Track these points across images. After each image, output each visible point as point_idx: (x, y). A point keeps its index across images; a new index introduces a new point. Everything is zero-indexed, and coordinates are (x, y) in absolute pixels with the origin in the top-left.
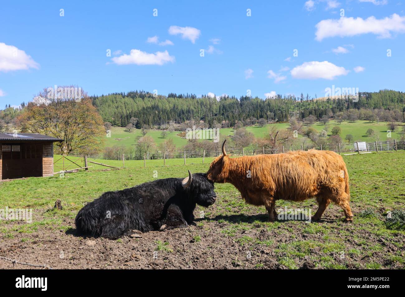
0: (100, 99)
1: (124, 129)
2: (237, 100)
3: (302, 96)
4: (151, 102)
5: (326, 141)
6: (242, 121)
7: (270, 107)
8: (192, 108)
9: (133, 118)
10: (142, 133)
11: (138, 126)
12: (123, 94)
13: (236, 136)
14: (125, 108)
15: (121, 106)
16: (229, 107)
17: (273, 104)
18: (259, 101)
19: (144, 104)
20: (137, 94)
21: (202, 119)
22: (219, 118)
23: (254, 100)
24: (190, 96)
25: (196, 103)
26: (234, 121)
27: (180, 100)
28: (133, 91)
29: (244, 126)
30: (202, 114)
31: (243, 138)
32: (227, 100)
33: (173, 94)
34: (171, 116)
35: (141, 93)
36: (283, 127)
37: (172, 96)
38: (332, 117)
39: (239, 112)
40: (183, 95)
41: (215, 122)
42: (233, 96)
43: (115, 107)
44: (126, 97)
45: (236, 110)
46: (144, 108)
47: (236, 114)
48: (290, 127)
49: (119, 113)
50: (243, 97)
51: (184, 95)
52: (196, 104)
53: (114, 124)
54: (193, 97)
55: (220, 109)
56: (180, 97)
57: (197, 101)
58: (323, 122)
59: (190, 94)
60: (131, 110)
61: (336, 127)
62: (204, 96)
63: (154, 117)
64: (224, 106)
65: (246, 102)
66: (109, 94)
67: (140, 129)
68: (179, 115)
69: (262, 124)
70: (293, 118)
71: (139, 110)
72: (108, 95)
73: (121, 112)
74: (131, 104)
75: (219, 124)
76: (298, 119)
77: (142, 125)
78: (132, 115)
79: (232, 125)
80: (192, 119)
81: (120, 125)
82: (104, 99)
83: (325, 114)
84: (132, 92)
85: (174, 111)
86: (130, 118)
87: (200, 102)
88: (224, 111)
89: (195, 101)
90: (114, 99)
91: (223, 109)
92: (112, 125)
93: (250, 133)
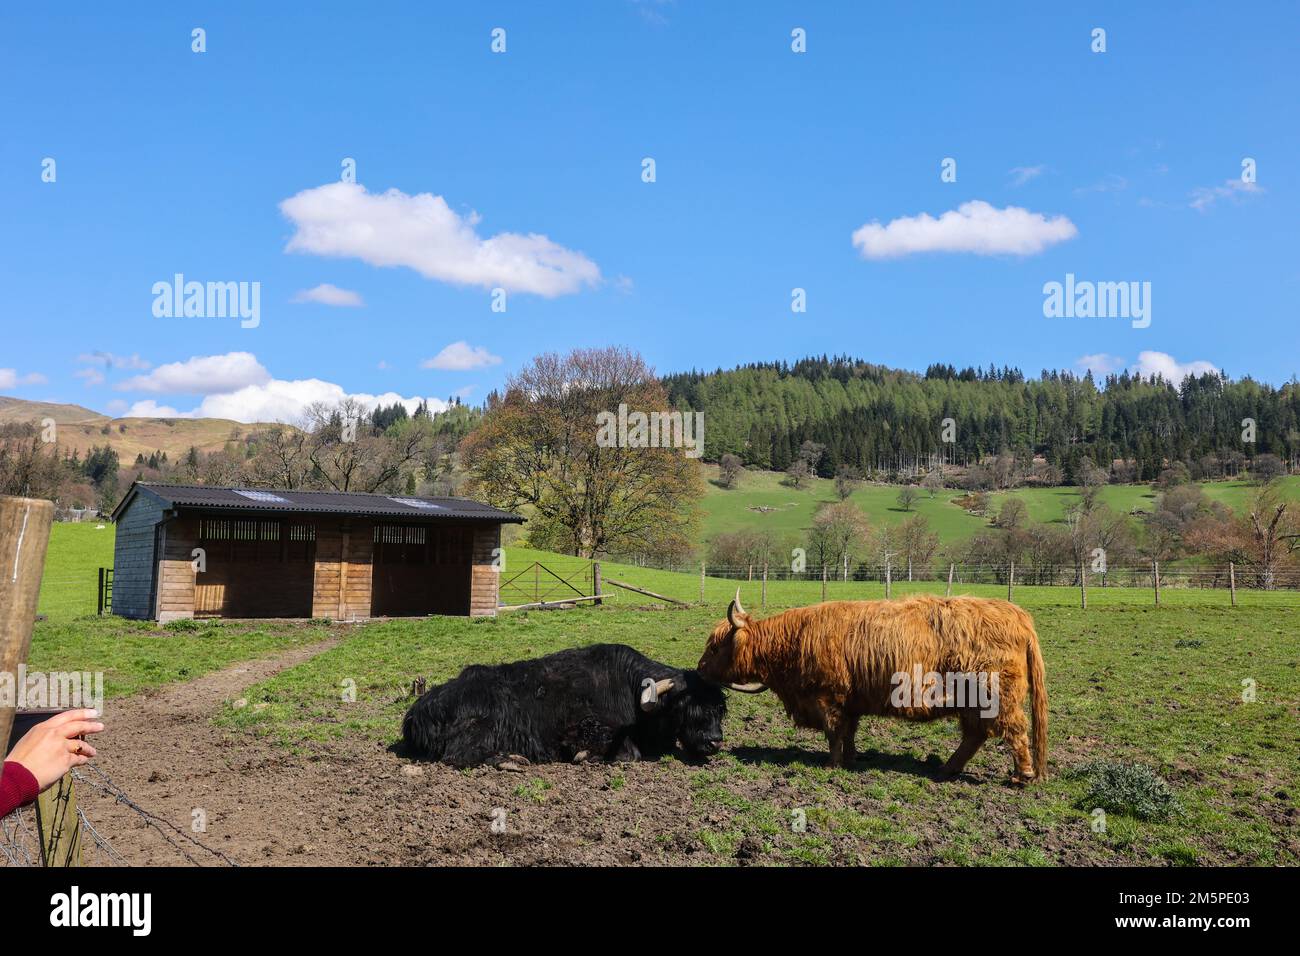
0: (710, 382)
1: (782, 476)
2: (1170, 387)
4: (870, 395)
6: (1188, 461)
7: (1295, 413)
8: (1006, 412)
9: (809, 442)
10: (838, 491)
11: (824, 470)
12: (782, 368)
13: (1162, 513)
14: (787, 410)
15: (773, 406)
16: (1139, 411)
18: (1257, 392)
19: (847, 401)
20: (826, 368)
21: (1039, 450)
22: (1100, 450)
23: (1238, 388)
24: (1002, 372)
25: (1021, 397)
26: (1158, 461)
27: (967, 387)
28: (813, 359)
29: (1195, 478)
30: (1040, 434)
31: (1189, 519)
32: (1134, 388)
33: (943, 367)
34: (932, 438)
35: (839, 362)
37: (939, 373)
39: (1178, 429)
40: (976, 372)
41: (1087, 462)
42: (1157, 375)
43: (756, 407)
44: (789, 376)
45: (1164, 421)
46: (845, 412)
47: (1167, 434)
49: (767, 425)
50: (1192, 376)
51: (980, 371)
52: (1021, 401)
53: (750, 461)
54: (1012, 378)
55: (1105, 418)
56: (968, 376)
57: (1026, 389)
59: (1000, 367)
60: (803, 417)
62: (1051, 373)
63: (877, 441)
64: (1119, 408)
65: (1203, 397)
66: (738, 367)
67: (831, 478)
68: (962, 438)
69: (1263, 474)
71: (829, 419)
72: (734, 369)
73: (773, 422)
74: (806, 399)
75: (1101, 471)
77: (839, 465)
78: (807, 435)
79: (1148, 474)
80: (1006, 451)
81: (769, 464)
82: (724, 381)
84: (810, 359)
86: (801, 442)
87: (1034, 395)
88: (1122, 424)
89: (1018, 389)
90: (752, 383)
91: (1116, 420)
92: (743, 465)
93: (1215, 506)
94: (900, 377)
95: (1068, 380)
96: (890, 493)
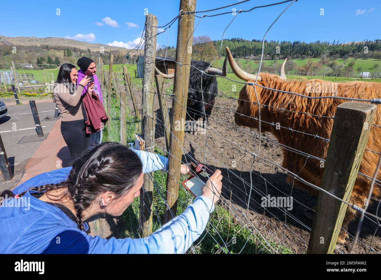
0: (217, 42)
2: (291, 43)
3: (334, 42)
4: (243, 44)
5: (342, 70)
6: (292, 56)
7: (311, 48)
12: (229, 40)
16: (285, 47)
17: (313, 46)
18: (305, 45)
19: (239, 45)
20: (236, 40)
21: (268, 54)
22: (278, 54)
23: (302, 44)
26: (287, 56)
27: (258, 43)
28: (234, 38)
29: (292, 59)
30: (269, 51)
32: (285, 44)
34: (252, 52)
35: (238, 39)
36: (316, 61)
37: (254, 41)
38: (351, 56)
39: (291, 50)
41: (276, 56)
42: (289, 41)
45: (289, 49)
46: (238, 47)
47: (289, 52)
48: (321, 61)
50: (295, 41)
52: (267, 45)
54: (266, 42)
56: (259, 41)
57: (268, 43)
58: (344, 59)
59: (264, 40)
61: (352, 62)
62: (272, 41)
63: (243, 52)
65: (296, 45)
66: (222, 40)
67: (236, 58)
68: (256, 52)
69: (303, 58)
70: (325, 56)
71: (236, 48)
74: (232, 45)
75: (278, 57)
76: (327, 56)
77: (237, 56)
79: (285, 58)
82: (219, 42)
83: (347, 54)
85: (254, 50)
87: (269, 45)
88: (282, 50)
89: (266, 44)
90: (224, 42)
92: (222, 56)
93: (295, 63)
94: (248, 41)
95: (275, 42)
96: (244, 60)
